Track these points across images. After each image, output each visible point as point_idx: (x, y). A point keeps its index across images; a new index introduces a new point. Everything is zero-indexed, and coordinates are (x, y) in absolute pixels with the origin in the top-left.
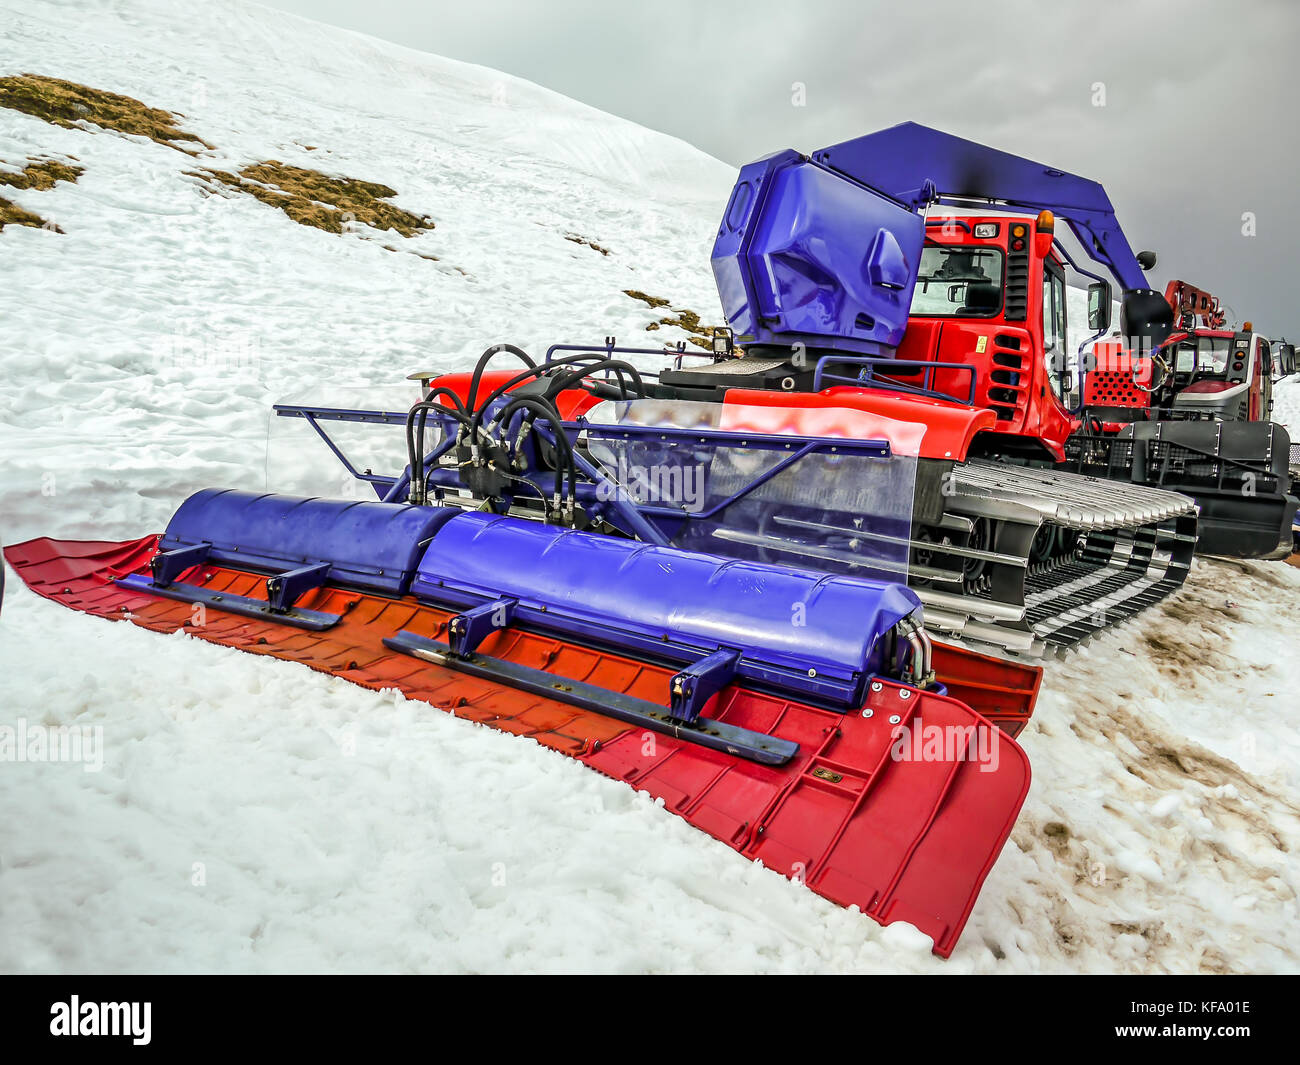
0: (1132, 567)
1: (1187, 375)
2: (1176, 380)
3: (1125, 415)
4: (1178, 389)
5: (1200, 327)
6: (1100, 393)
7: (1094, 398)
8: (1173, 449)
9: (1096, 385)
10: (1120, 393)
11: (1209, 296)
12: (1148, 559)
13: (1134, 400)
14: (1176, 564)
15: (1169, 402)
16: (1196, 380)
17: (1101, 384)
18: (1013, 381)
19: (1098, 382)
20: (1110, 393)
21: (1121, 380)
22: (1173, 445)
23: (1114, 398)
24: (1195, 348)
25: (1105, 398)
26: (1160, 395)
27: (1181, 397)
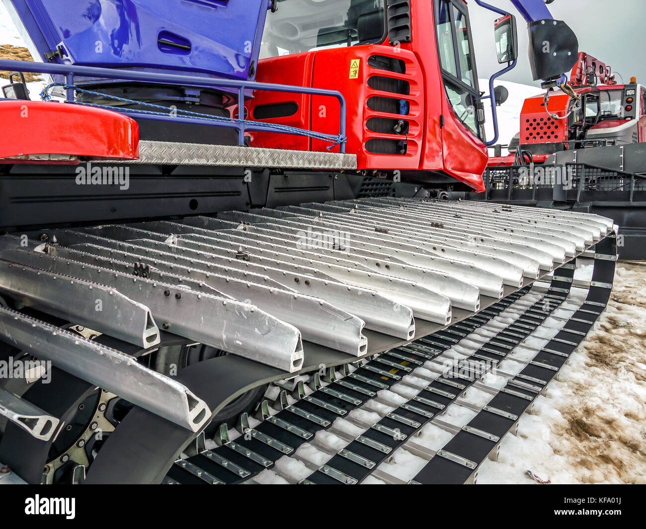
0: (555, 289)
1: (593, 118)
2: (586, 122)
3: (550, 149)
4: (588, 127)
5: (599, 84)
6: (531, 134)
7: (527, 138)
8: (587, 170)
9: (527, 129)
10: (545, 133)
11: (604, 64)
12: (570, 280)
13: (556, 137)
14: (598, 284)
15: (582, 136)
16: (600, 121)
17: (531, 128)
18: (403, 110)
19: (529, 127)
20: (538, 134)
21: (545, 124)
22: (587, 167)
23: (541, 137)
24: (597, 100)
25: (535, 137)
26: (575, 132)
27: (591, 132)
